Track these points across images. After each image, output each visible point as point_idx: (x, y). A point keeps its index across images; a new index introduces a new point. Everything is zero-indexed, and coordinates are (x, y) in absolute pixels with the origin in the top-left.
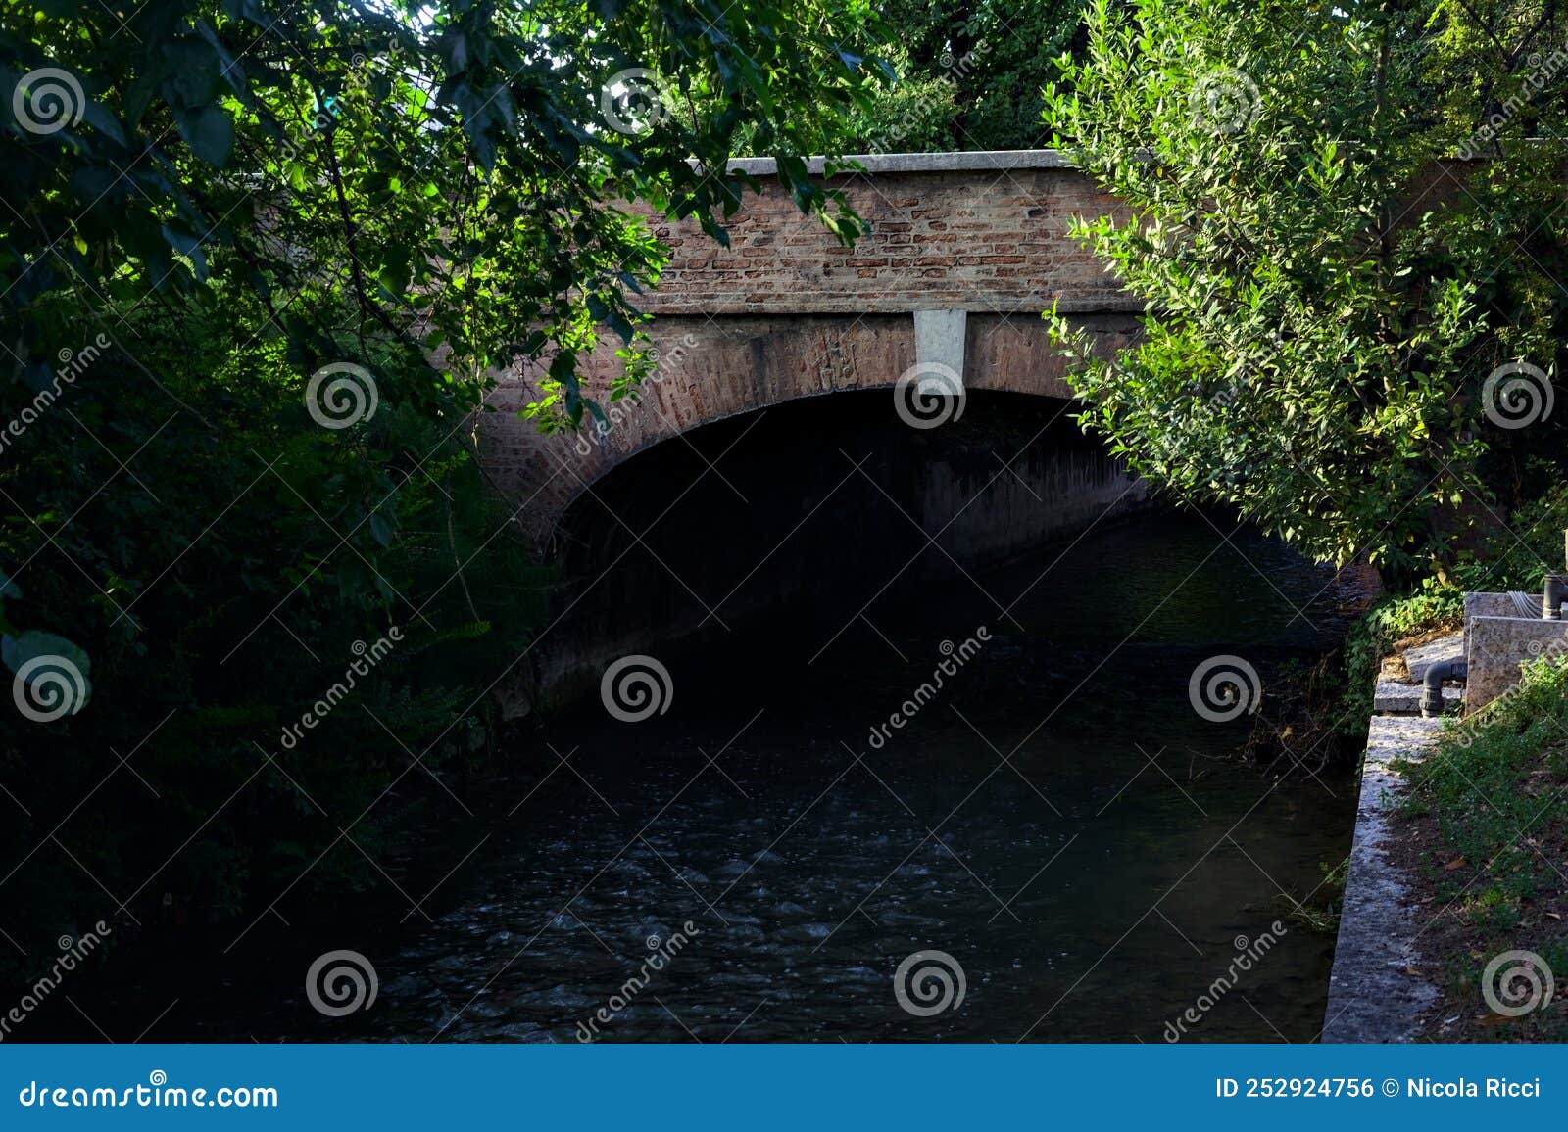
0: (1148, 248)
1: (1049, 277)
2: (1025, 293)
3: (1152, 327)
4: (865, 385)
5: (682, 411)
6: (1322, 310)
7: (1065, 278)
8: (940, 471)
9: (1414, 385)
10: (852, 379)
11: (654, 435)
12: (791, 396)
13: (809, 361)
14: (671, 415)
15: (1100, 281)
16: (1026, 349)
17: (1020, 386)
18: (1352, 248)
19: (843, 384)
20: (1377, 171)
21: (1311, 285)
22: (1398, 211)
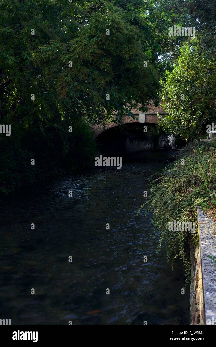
0: (167, 107)
1: (154, 110)
2: (152, 112)
3: (166, 115)
4: (133, 122)
5: (112, 125)
6: (186, 113)
7: (156, 110)
8: (128, 139)
9: (194, 120)
10: (132, 121)
11: (108, 128)
12: (125, 123)
13: (127, 119)
14: (110, 125)
15: (160, 111)
16: (152, 118)
17: (151, 122)
18: (188, 107)
19: (131, 122)
20: (191, 99)
21: (184, 110)
22: (192, 104)
